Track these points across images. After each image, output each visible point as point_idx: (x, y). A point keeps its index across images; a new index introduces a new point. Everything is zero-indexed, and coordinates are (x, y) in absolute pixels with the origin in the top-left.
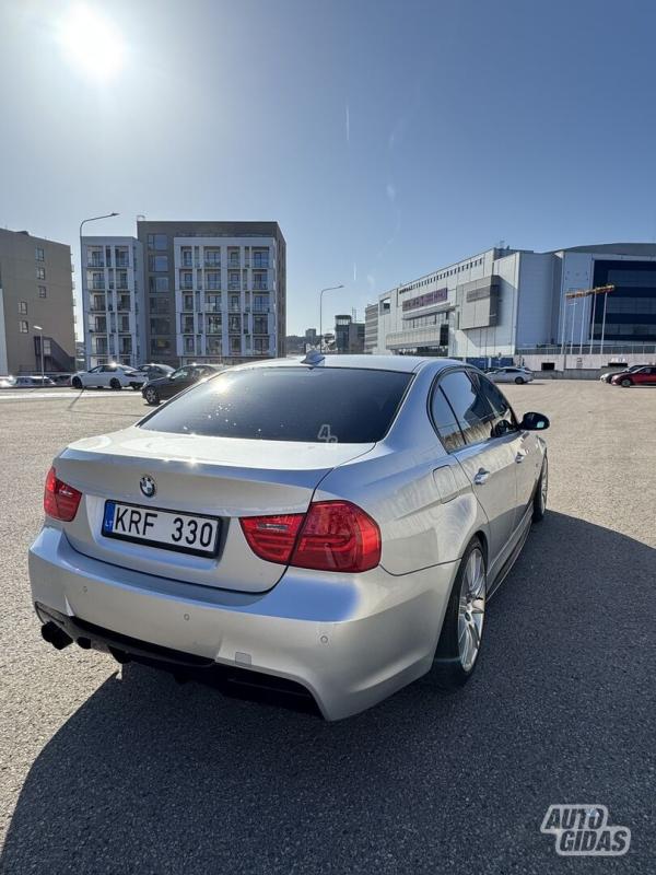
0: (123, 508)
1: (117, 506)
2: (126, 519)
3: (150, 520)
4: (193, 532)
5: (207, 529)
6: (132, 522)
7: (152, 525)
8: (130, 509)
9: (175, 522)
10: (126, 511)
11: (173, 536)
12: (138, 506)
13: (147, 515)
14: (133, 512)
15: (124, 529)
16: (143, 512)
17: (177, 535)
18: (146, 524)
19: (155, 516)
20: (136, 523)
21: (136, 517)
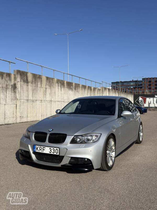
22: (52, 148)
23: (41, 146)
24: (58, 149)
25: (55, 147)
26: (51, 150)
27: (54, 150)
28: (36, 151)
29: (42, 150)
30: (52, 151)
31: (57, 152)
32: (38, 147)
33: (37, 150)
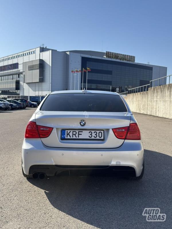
0: (69, 131)
1: (66, 131)
2: (71, 134)
3: (80, 133)
4: (96, 135)
5: (100, 133)
6: (73, 134)
7: (81, 134)
8: (72, 131)
9: (89, 132)
10: (70, 132)
11: (89, 137)
12: (75, 130)
13: (79, 132)
14: (73, 132)
15: (70, 137)
16: (77, 131)
17: (91, 136)
18: (79, 134)
19: (82, 132)
20: (75, 135)
21: (74, 133)
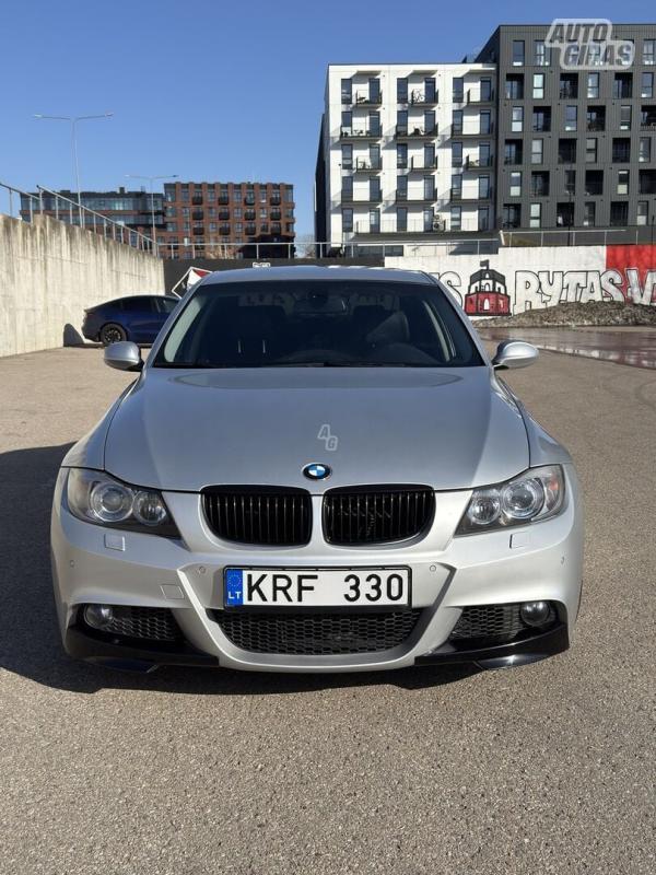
22: (362, 575)
23: (284, 568)
24: (404, 574)
25: (383, 568)
26: (355, 588)
27: (374, 582)
28: (246, 602)
29: (293, 591)
30: (366, 588)
31: (395, 593)
32: (264, 577)
33: (255, 593)
